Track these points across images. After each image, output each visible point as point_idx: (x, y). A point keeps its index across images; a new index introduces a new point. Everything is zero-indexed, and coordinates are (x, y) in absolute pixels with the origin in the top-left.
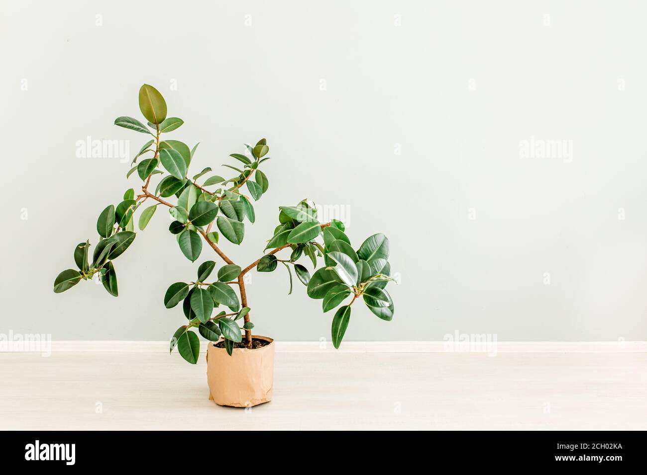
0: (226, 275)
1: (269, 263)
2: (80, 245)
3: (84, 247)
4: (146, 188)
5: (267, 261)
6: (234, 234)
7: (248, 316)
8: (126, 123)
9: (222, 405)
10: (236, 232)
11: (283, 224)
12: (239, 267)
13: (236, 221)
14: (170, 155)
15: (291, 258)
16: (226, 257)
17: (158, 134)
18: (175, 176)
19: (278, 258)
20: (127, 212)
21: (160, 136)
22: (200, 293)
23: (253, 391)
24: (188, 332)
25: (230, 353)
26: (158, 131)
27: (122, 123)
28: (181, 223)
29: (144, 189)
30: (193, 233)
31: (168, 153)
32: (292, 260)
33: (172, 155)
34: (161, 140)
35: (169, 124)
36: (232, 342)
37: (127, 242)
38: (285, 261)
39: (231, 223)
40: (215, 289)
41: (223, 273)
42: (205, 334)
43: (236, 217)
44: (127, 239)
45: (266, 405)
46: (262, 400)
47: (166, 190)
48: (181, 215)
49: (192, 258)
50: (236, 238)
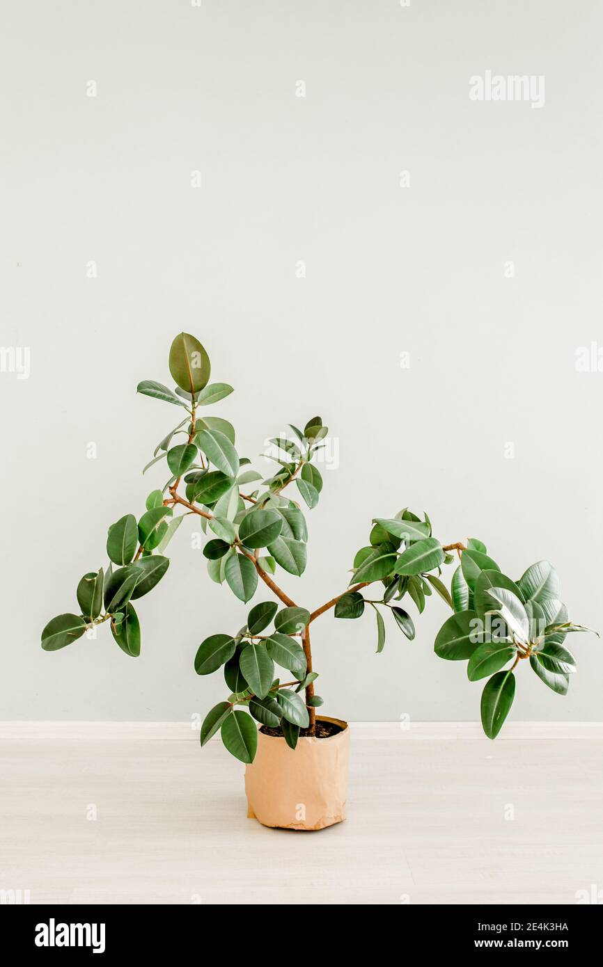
0: (289, 623)
1: (351, 605)
2: (87, 576)
3: (94, 581)
4: (175, 489)
5: (350, 602)
6: (292, 560)
7: (313, 686)
8: (153, 390)
9: (270, 826)
10: (294, 556)
11: (375, 545)
12: (306, 611)
13: (292, 539)
14: (214, 440)
15: (384, 598)
16: (285, 596)
17: (194, 408)
18: (223, 471)
19: (365, 598)
20: (157, 527)
21: (196, 410)
22: (253, 652)
23: (323, 804)
24: (235, 712)
25: (292, 746)
26: (193, 403)
27: (148, 390)
28: (227, 544)
29: (173, 491)
30: (243, 559)
31: (210, 434)
32: (386, 600)
33: (217, 440)
34: (197, 416)
35: (212, 392)
36: (295, 727)
37: (156, 572)
38: (375, 602)
39: (287, 543)
40: (275, 645)
41: (283, 620)
42: (260, 715)
43: (291, 534)
44: (156, 568)
45: (339, 826)
46: (336, 818)
47: (205, 493)
48: (226, 531)
49: (244, 598)
50: (295, 566)
